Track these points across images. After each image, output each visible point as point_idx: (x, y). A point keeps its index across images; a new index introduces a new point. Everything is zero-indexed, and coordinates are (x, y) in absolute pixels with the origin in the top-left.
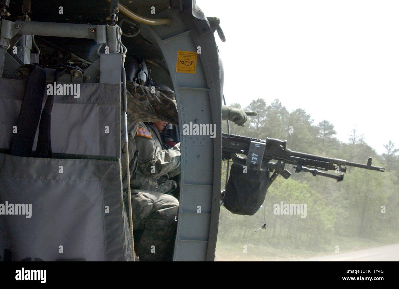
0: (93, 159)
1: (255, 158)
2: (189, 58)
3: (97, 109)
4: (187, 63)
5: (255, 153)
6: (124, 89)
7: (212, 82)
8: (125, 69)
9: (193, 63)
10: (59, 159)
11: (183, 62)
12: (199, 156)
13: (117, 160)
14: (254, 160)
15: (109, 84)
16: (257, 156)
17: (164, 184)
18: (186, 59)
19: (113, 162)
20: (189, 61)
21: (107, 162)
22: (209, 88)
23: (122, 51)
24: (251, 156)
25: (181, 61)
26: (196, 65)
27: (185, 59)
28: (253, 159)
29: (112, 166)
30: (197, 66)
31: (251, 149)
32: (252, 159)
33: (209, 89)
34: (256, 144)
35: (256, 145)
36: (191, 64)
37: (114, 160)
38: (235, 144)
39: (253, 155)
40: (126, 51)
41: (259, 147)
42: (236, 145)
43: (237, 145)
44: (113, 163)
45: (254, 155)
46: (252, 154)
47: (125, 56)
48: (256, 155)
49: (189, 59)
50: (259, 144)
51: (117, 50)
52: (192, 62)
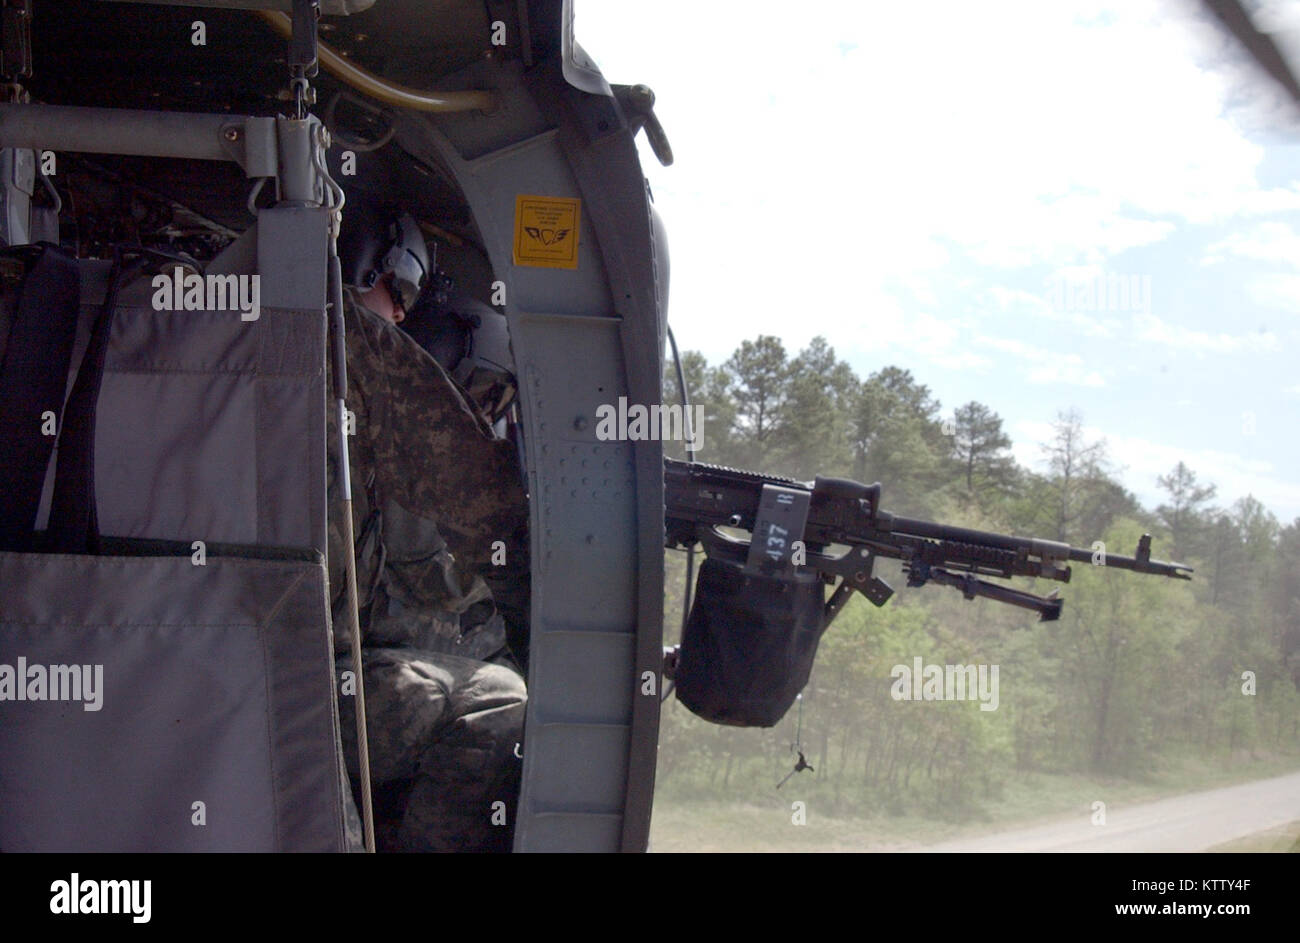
0: (234, 555)
1: (777, 541)
2: (554, 219)
3: (247, 392)
4: (548, 236)
5: (778, 525)
6: (336, 326)
7: (628, 296)
8: (338, 259)
9: (569, 235)
10: (124, 558)
11: (535, 232)
12: (589, 538)
13: (315, 559)
14: (775, 547)
15: (287, 311)
16: (785, 532)
17: (483, 630)
18: (546, 223)
19: (302, 564)
20: (557, 228)
21: (282, 566)
22: (621, 316)
23: (331, 202)
24: (765, 533)
25: (528, 229)
26: (577, 239)
27: (541, 222)
28: (773, 542)
29: (299, 578)
30: (580, 244)
31: (763, 512)
32: (770, 544)
33: (619, 320)
34: (780, 496)
35: (782, 498)
36: (560, 239)
37: (304, 558)
38: (710, 496)
39: (771, 531)
40: (343, 201)
41: (789, 502)
42: (715, 497)
43: (720, 497)
44: (300, 569)
45: (775, 530)
46: (769, 526)
47: (340, 217)
48: (780, 530)
49: (554, 223)
50: (791, 494)
51: (312, 197)
52: (564, 233)
